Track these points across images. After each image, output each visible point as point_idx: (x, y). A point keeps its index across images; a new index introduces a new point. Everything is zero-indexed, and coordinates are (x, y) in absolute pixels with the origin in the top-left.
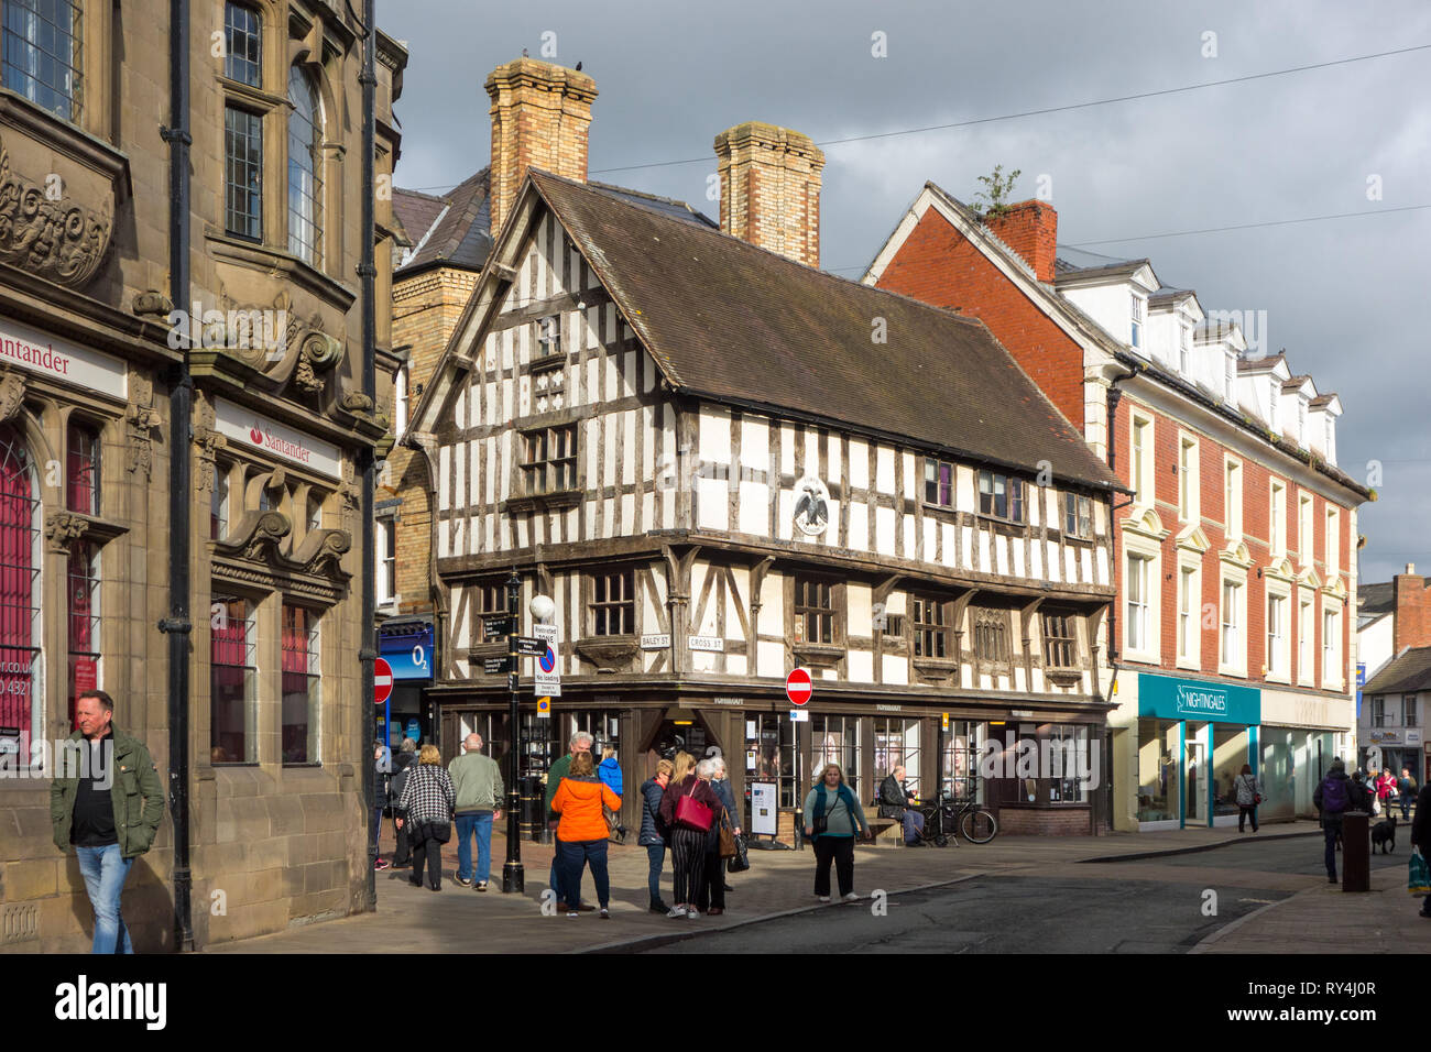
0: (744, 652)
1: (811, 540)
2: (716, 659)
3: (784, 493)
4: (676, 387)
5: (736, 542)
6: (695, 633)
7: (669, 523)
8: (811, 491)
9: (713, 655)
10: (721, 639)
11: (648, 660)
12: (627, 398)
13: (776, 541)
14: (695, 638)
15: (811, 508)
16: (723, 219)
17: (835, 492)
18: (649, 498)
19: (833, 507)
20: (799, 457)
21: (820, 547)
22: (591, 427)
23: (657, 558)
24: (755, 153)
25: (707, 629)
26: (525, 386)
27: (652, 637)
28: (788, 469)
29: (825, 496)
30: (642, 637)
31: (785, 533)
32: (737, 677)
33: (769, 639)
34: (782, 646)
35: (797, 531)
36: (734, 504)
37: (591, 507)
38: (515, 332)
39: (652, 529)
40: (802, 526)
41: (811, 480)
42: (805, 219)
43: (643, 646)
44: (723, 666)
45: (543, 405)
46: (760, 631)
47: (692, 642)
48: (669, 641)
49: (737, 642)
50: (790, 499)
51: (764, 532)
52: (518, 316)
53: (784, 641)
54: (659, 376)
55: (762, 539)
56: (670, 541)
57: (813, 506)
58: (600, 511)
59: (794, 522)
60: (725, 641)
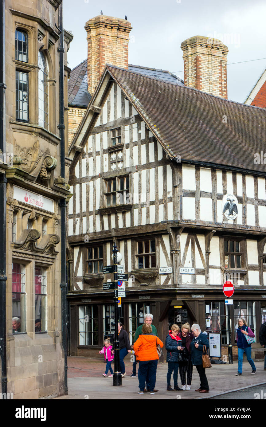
0: (204, 274)
1: (231, 222)
2: (192, 277)
3: (219, 202)
4: (172, 158)
5: (199, 224)
6: (183, 266)
7: (170, 218)
8: (230, 200)
9: (191, 276)
10: (194, 269)
11: (163, 279)
12: (151, 163)
13: (216, 223)
14: (182, 268)
15: (230, 208)
16: (185, 78)
17: (240, 200)
18: (161, 207)
19: (240, 207)
20: (224, 186)
21: (235, 225)
22: (135, 176)
23: (166, 233)
24: (199, 49)
25: (188, 264)
26: (106, 158)
27: (164, 268)
28: (220, 191)
29: (236, 202)
30: (160, 269)
31: (220, 220)
32: (201, 285)
33: (214, 267)
34: (220, 270)
35: (225, 219)
36: (198, 208)
37: (136, 211)
38: (101, 135)
39: (163, 220)
40: (227, 216)
41: (230, 195)
42: (221, 77)
43: (160, 273)
44: (194, 280)
45: (114, 167)
46: (210, 264)
47: (181, 270)
48: (171, 270)
49: (201, 269)
50: (221, 205)
51: (211, 220)
52: (102, 128)
53: (221, 268)
54: (164, 153)
55: (210, 223)
56: (171, 226)
57: (231, 207)
58: (140, 213)
59: (223, 214)
60: (195, 269)
